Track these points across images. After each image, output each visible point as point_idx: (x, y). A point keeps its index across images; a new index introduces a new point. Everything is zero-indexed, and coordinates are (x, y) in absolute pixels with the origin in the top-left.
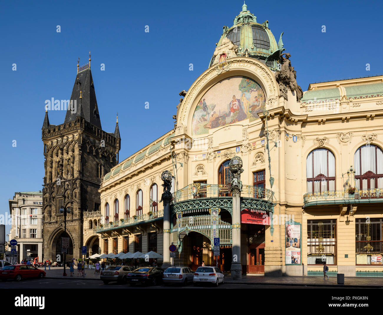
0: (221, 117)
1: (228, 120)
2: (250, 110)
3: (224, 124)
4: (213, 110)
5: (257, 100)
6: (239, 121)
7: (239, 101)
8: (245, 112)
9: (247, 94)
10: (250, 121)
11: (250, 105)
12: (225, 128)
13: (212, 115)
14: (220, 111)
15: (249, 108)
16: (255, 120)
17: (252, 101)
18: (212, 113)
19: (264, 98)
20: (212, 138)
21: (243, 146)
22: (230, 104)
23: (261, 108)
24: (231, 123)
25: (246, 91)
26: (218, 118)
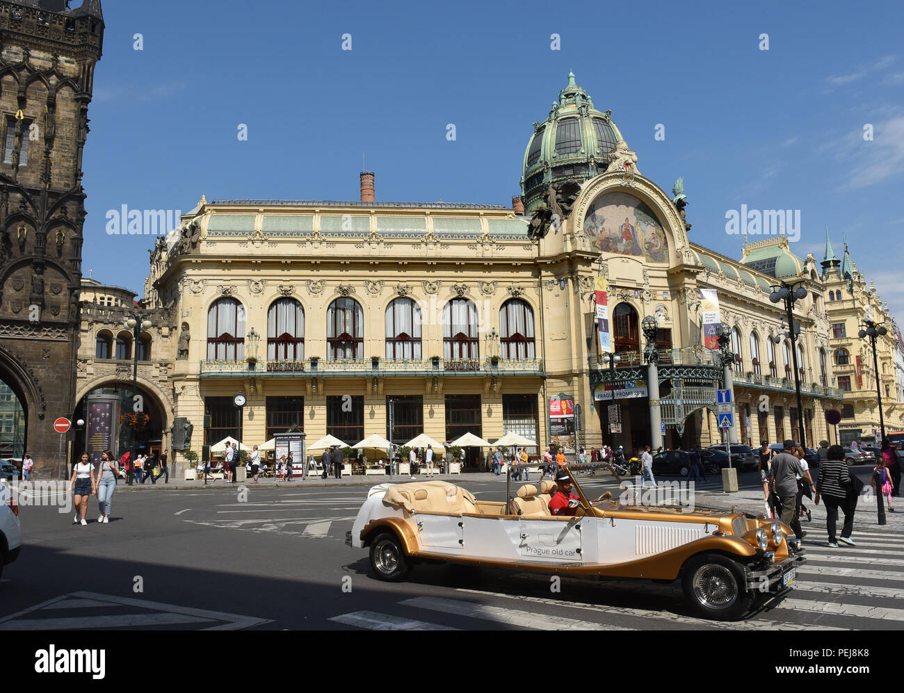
0: (611, 239)
1: (621, 247)
2: (647, 247)
3: (616, 251)
4: (602, 224)
5: (654, 238)
6: (633, 255)
7: (632, 227)
8: (640, 246)
9: (643, 226)
10: (647, 261)
11: (645, 240)
12: (624, 259)
13: (601, 232)
14: (610, 231)
15: (645, 243)
16: (652, 262)
17: (648, 236)
18: (600, 228)
19: (663, 240)
20: (607, 265)
21: (645, 292)
22: (622, 226)
23: (660, 249)
24: (623, 253)
25: (641, 220)
26: (608, 238)
